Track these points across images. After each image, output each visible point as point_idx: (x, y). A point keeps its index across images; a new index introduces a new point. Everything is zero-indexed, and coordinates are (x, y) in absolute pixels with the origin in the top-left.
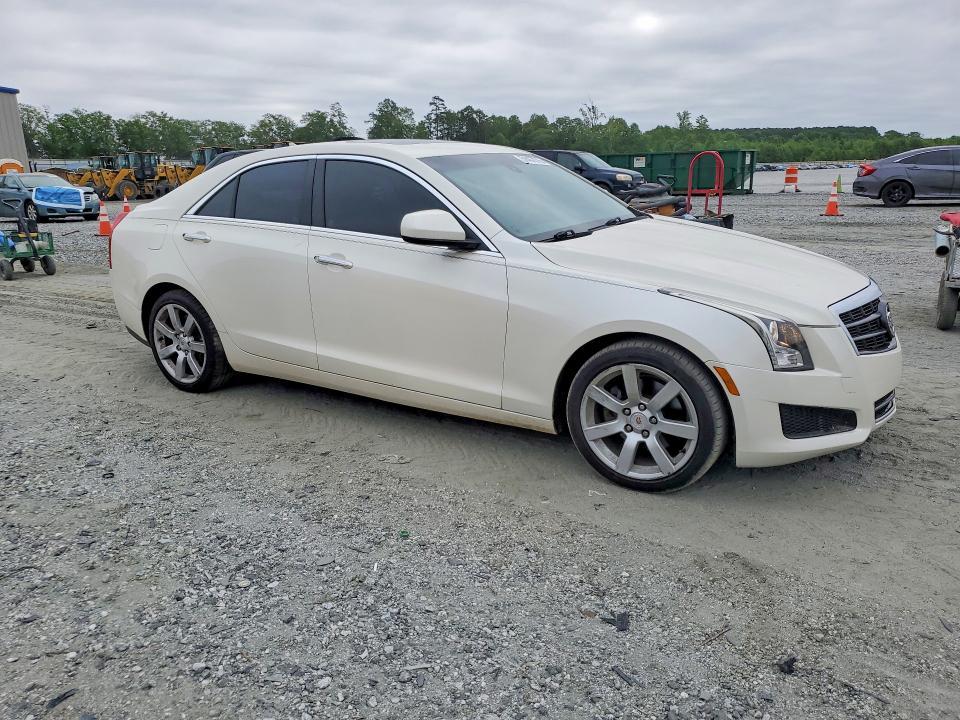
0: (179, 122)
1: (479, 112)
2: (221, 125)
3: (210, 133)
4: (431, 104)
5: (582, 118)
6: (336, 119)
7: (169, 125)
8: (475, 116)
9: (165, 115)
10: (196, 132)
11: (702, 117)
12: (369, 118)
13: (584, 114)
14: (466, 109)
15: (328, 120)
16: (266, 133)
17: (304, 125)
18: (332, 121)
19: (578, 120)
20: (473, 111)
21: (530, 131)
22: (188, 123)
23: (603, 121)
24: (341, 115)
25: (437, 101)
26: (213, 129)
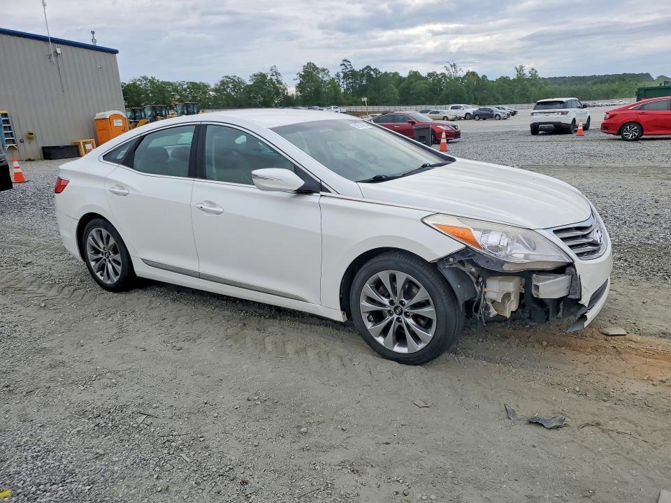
0: (163, 83)
1: (375, 70)
2: (193, 84)
3: (185, 90)
4: (341, 65)
5: (446, 73)
6: (274, 78)
7: (157, 86)
8: (372, 73)
9: (154, 79)
10: (175, 90)
11: (533, 69)
12: (296, 77)
13: (447, 70)
14: (366, 68)
15: (269, 78)
16: (225, 90)
17: (252, 83)
18: (271, 79)
19: (443, 75)
20: (371, 69)
21: (411, 83)
22: (169, 84)
23: (461, 74)
24: (277, 74)
25: (345, 63)
26: (188, 88)
